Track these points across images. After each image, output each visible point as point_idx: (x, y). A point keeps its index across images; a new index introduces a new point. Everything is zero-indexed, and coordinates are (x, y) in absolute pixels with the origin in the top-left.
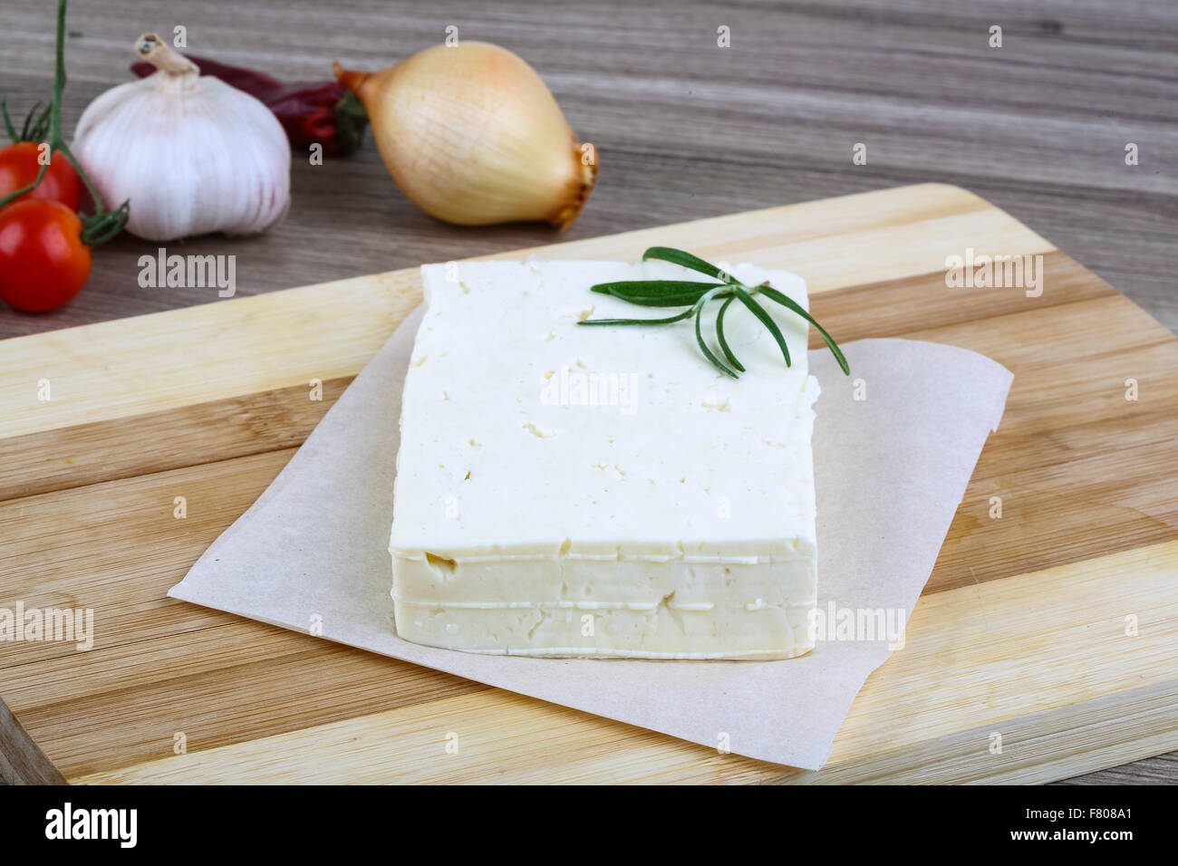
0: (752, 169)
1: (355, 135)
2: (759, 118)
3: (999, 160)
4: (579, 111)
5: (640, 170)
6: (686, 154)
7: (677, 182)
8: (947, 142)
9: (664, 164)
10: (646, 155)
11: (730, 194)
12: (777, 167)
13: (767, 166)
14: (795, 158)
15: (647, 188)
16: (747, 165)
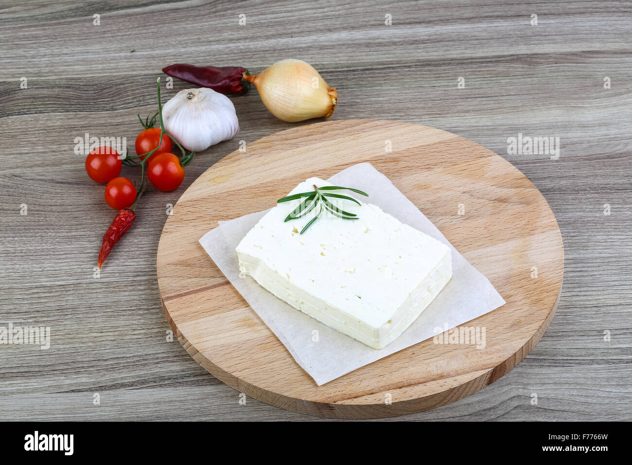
0: (384, 71)
1: (249, 87)
2: (380, 44)
3: (466, 49)
4: (318, 54)
5: (347, 80)
6: (360, 68)
7: (361, 83)
8: (447, 43)
9: (354, 75)
10: (347, 71)
11: (380, 85)
12: (393, 68)
13: (389, 68)
14: (398, 62)
15: (352, 88)
16: (383, 69)
